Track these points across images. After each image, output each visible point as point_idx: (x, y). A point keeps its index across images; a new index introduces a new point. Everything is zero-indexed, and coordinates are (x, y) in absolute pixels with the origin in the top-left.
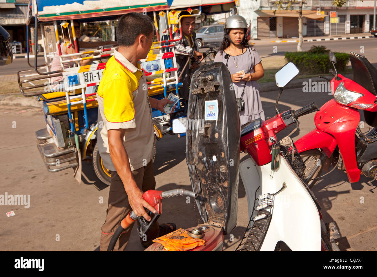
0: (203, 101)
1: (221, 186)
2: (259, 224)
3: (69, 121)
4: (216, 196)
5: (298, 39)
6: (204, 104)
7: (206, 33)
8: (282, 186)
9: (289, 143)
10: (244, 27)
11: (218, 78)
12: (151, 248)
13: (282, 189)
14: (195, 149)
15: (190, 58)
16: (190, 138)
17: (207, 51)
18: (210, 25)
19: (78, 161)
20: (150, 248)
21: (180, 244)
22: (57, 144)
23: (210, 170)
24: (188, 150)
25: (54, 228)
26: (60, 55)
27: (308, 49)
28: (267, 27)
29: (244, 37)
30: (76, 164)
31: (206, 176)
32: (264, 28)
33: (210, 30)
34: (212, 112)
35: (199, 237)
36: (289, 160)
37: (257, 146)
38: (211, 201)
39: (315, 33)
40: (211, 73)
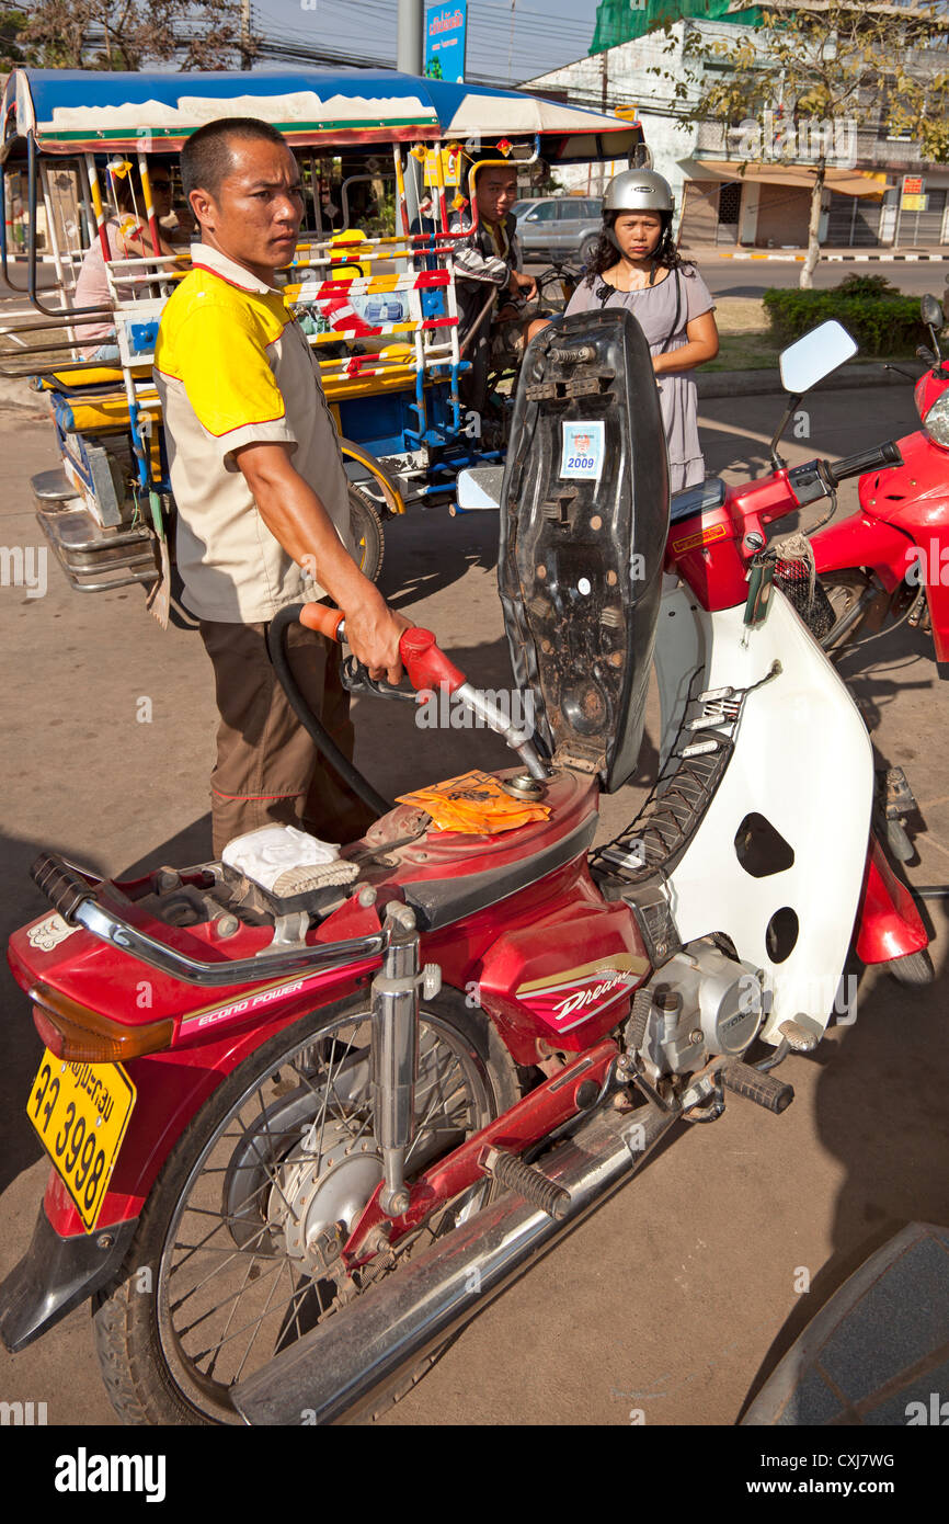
0: (557, 421)
1: (599, 664)
2: (697, 767)
3: (132, 453)
4: (582, 688)
5: (801, 252)
6: (559, 430)
7: (530, 219)
8: (768, 670)
9: (803, 553)
10: (663, 206)
11: (610, 355)
12: (394, 820)
13: (770, 676)
14: (524, 557)
15: (498, 291)
16: (512, 523)
17: (546, 274)
18: (541, 196)
19: (159, 566)
20: (390, 819)
21: (480, 814)
22: (97, 515)
23: (568, 618)
24: (505, 558)
25: (92, 740)
26: (106, 261)
27: (833, 283)
28: (713, 213)
29: (660, 237)
30: (154, 573)
31: (556, 633)
32: (704, 213)
33: (543, 211)
34: (584, 455)
35: (532, 797)
36: (797, 602)
37: (708, 558)
38: (565, 700)
39: (852, 235)
40: (589, 339)
